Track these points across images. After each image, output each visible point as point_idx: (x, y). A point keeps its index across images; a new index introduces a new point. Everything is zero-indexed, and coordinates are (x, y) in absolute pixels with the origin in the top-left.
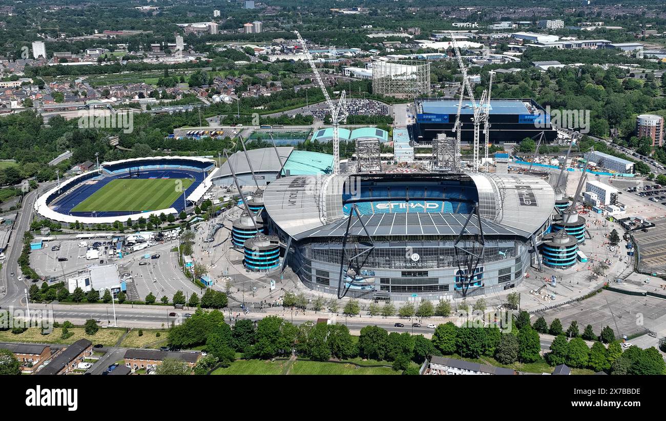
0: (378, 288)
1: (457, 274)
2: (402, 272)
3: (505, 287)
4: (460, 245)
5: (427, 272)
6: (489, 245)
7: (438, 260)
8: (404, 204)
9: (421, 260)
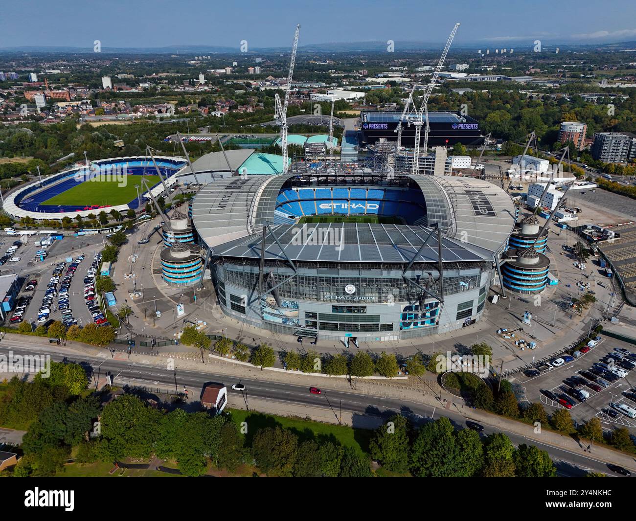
0: (303, 323)
1: (405, 310)
2: (333, 306)
3: (464, 324)
4: (409, 274)
5: (366, 307)
6: (447, 274)
7: (380, 292)
8: (346, 204)
9: (358, 293)
